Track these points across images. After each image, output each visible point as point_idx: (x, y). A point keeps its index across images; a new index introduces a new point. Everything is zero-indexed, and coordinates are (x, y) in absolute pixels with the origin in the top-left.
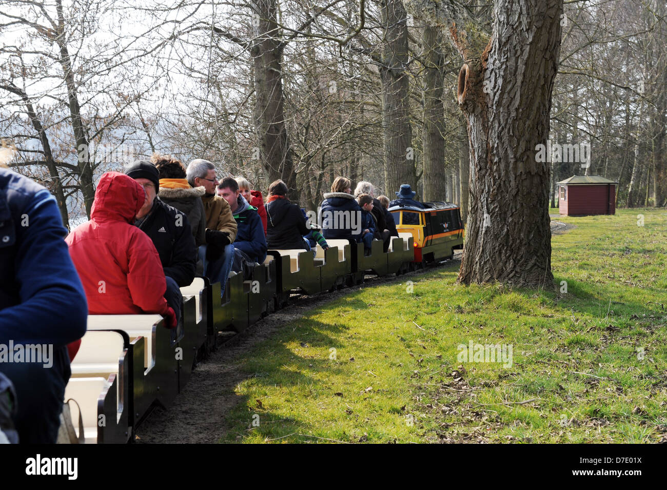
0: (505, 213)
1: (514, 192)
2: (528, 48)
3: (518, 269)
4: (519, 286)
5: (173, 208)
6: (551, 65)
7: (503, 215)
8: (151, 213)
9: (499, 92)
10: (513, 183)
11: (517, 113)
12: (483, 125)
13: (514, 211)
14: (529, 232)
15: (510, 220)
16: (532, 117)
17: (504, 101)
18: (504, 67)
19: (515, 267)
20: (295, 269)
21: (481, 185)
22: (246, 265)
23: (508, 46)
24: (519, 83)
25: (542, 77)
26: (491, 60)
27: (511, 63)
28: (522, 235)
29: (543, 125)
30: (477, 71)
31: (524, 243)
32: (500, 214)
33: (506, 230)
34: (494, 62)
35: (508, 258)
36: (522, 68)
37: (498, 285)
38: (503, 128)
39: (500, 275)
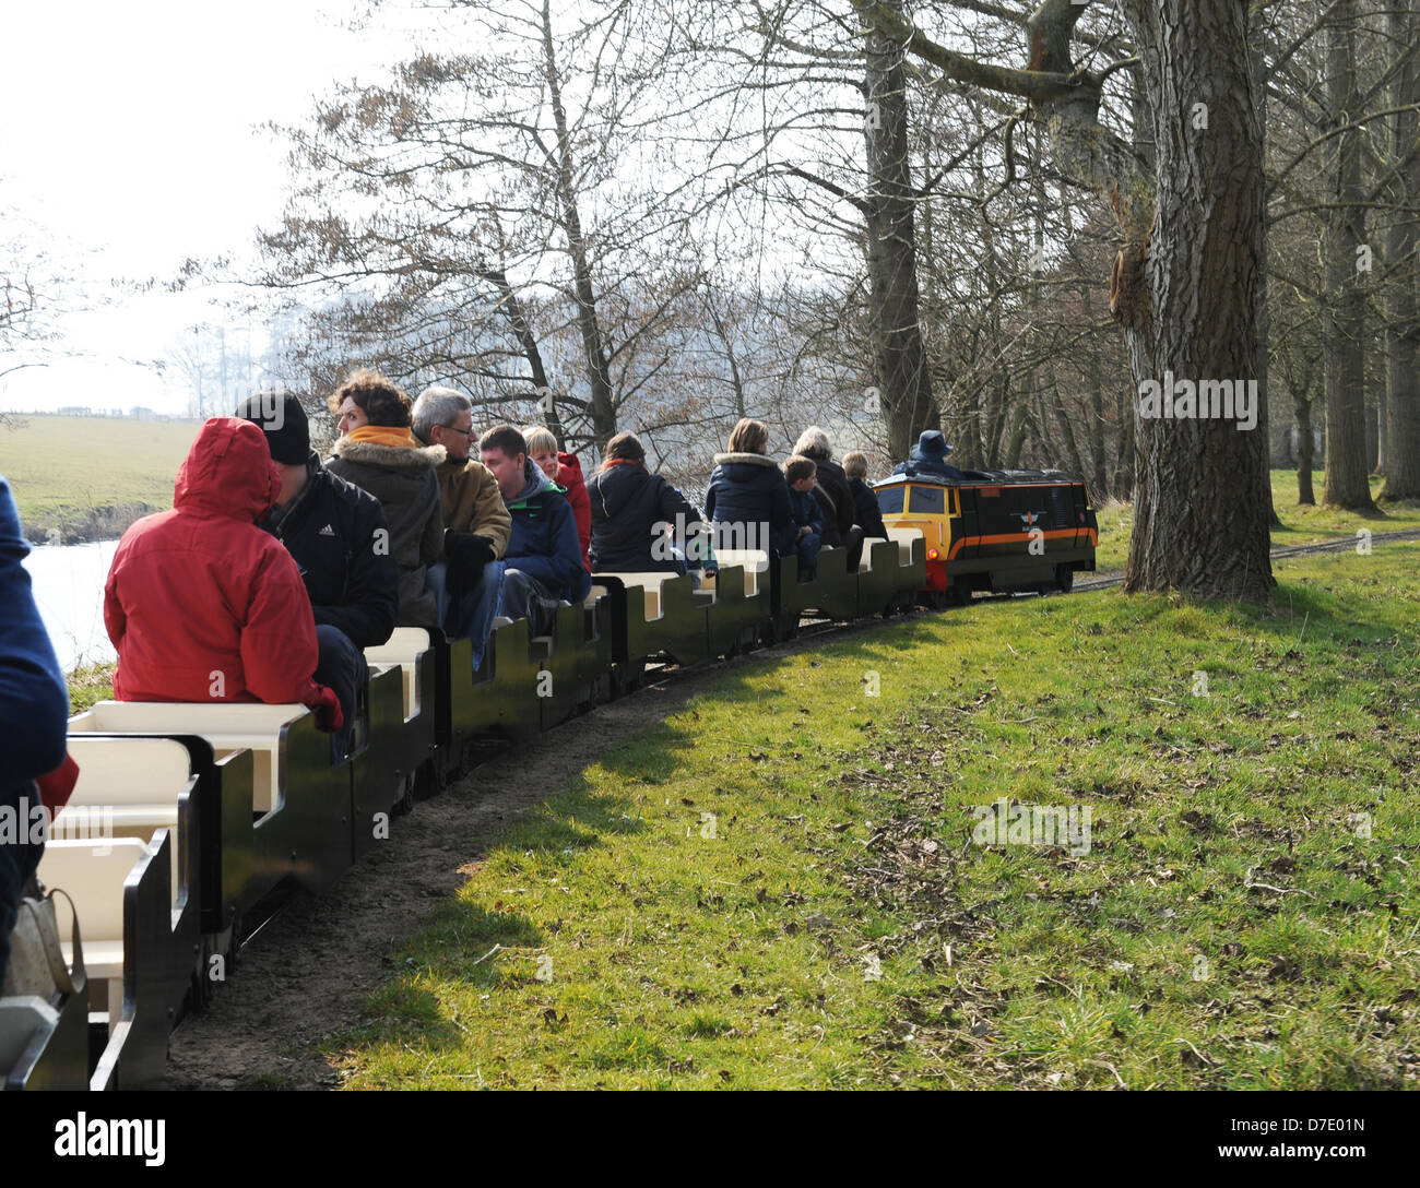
0: (1186, 482)
1: (1197, 450)
2: (1204, 228)
3: (1209, 571)
4: (1209, 597)
5: (353, 486)
6: (1245, 251)
7: (1182, 486)
8: (304, 495)
9: (1166, 294)
10: (1195, 435)
11: (1196, 328)
12: (1147, 346)
13: (1199, 478)
14: (1227, 512)
15: (1194, 493)
16: (1220, 332)
17: (1174, 309)
18: (1171, 256)
19: (1204, 567)
20: (655, 612)
21: (1149, 439)
22: (539, 607)
23: (1176, 225)
24: (1195, 282)
25: (1231, 272)
26: (1154, 247)
27: (1183, 250)
28: (1214, 517)
29: (1240, 344)
30: (1135, 262)
31: (1218, 529)
32: (1178, 485)
33: (1188, 509)
34: (1157, 249)
35: (1193, 554)
36: (1197, 258)
37: (1173, 596)
38: (1175, 351)
39: (1182, 579)
